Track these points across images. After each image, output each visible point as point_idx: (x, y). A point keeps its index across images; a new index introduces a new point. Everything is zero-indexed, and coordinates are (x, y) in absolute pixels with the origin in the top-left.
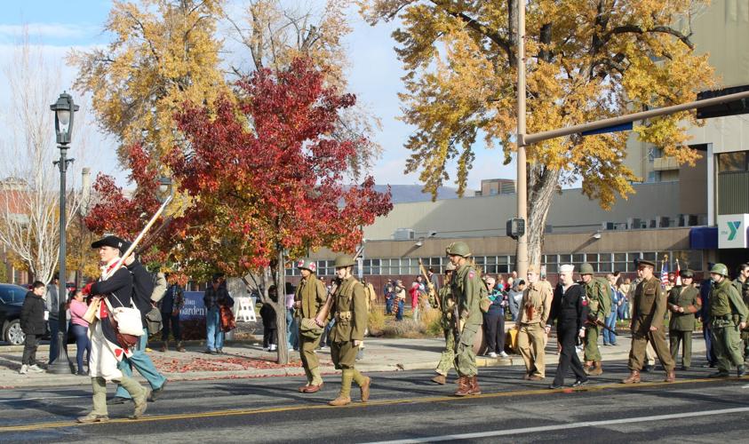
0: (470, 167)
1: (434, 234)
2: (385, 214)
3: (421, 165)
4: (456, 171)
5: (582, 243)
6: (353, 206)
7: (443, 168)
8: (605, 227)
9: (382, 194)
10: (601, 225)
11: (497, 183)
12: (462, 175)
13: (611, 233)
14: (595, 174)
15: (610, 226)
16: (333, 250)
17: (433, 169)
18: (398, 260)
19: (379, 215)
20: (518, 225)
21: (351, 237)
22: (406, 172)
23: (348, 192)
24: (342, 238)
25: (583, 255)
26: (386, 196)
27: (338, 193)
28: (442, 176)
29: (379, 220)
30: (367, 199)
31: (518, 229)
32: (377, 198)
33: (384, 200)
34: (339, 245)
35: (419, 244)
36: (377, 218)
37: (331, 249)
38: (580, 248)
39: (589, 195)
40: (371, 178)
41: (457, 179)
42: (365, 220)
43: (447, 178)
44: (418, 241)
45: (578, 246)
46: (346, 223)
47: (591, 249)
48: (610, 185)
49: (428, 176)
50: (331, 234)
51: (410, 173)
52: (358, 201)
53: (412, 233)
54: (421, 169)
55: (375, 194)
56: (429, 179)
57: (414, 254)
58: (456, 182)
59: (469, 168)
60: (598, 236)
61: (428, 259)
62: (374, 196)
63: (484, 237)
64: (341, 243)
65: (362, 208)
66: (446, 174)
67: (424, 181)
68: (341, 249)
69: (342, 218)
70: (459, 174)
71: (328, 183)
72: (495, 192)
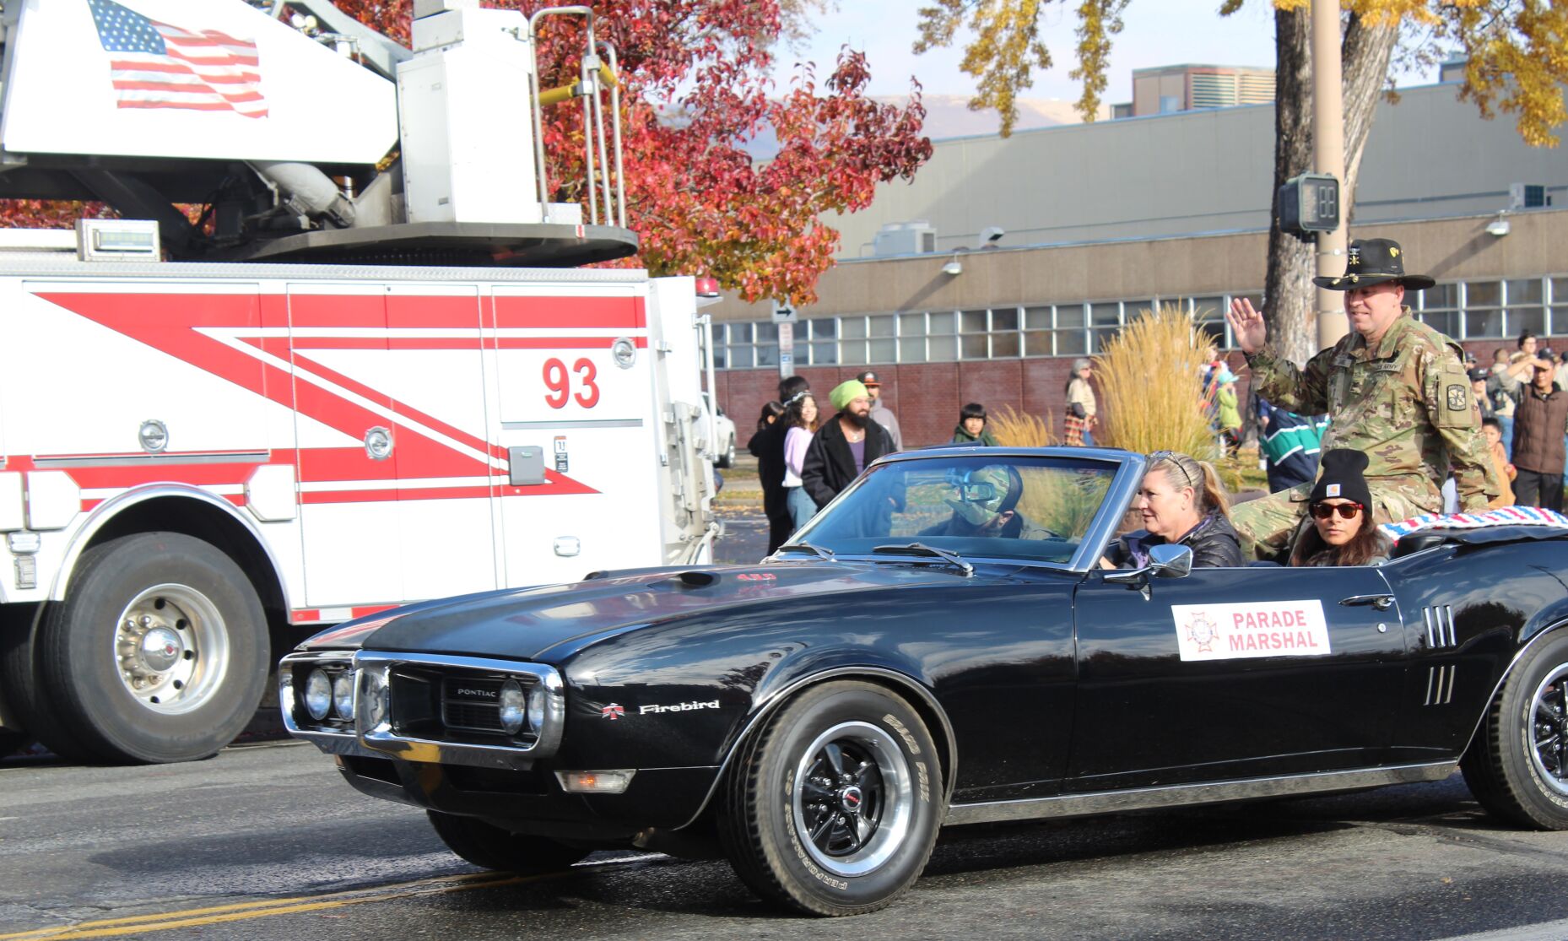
0: (1118, 28)
1: (996, 237)
2: (907, 172)
3: (965, 24)
4: (1075, 41)
5: (1453, 249)
6: (804, 150)
7: (1033, 31)
8: (1519, 198)
9: (892, 110)
10: (1506, 193)
11: (1181, 77)
12: (1093, 54)
13: (1539, 215)
14: (1499, 36)
15: (1535, 197)
16: (744, 296)
17: (1003, 37)
18: (891, 317)
19: (887, 177)
20: (1320, 196)
21: (802, 250)
22: (920, 48)
23: (787, 105)
24: (768, 257)
25: (1454, 288)
26: (908, 116)
27: (756, 109)
28: (1029, 56)
29: (890, 194)
30: (850, 129)
31: (1320, 209)
32: (880, 122)
33: (900, 129)
34: (764, 279)
35: (954, 269)
36: (880, 187)
37: (738, 290)
38: (1446, 265)
39: (1482, 101)
40: (858, 58)
41: (1076, 64)
42: (843, 195)
43: (1045, 62)
44: (948, 260)
45: (1441, 259)
46: (784, 204)
47: (1478, 267)
48: (1548, 65)
49: (987, 55)
50: (735, 243)
51: (933, 52)
52: (819, 135)
53: (928, 238)
54: (966, 37)
55: (873, 109)
56: (991, 66)
57: (937, 299)
58: (1074, 75)
59: (1113, 30)
60: (1499, 229)
61: (983, 314)
62: (867, 115)
63: (1151, 243)
64: (768, 270)
65: (830, 154)
66: (1040, 50)
67: (974, 72)
68: (769, 289)
69: (769, 191)
70: (1083, 49)
71: (718, 80)
72: (1173, 104)
